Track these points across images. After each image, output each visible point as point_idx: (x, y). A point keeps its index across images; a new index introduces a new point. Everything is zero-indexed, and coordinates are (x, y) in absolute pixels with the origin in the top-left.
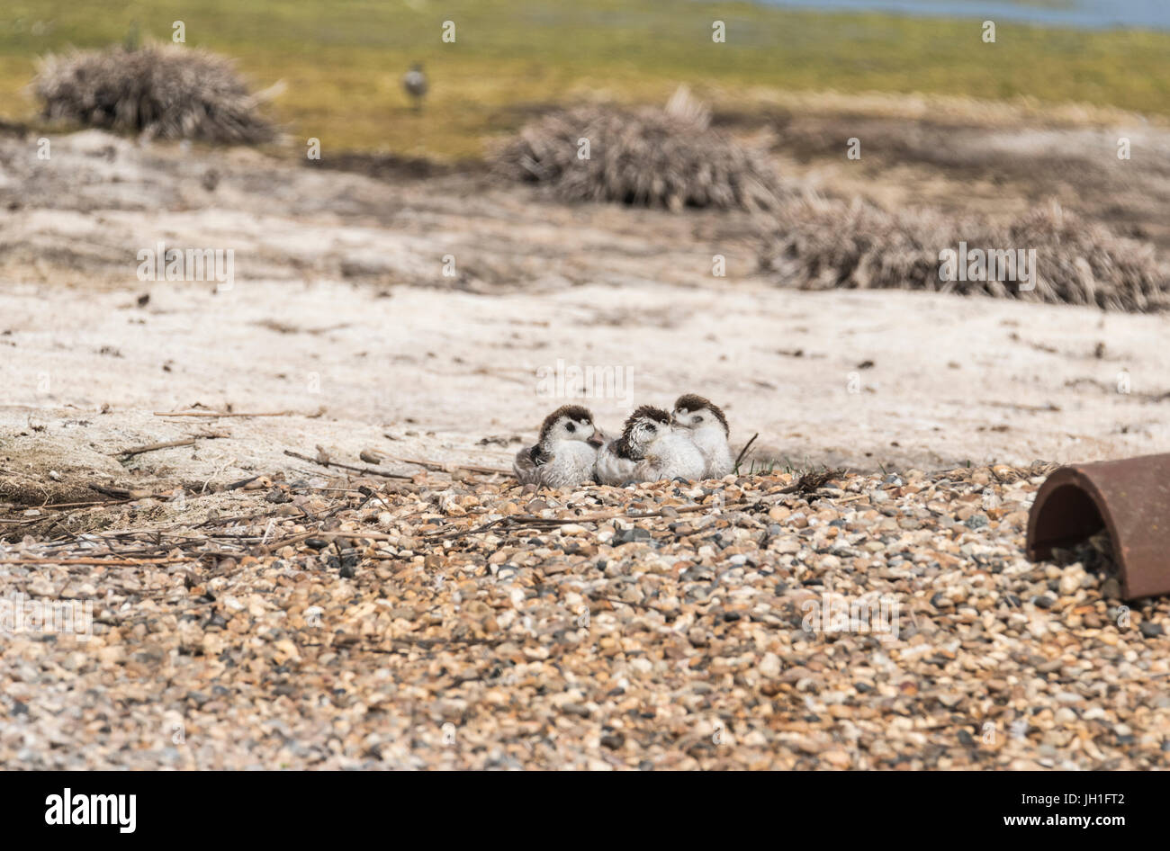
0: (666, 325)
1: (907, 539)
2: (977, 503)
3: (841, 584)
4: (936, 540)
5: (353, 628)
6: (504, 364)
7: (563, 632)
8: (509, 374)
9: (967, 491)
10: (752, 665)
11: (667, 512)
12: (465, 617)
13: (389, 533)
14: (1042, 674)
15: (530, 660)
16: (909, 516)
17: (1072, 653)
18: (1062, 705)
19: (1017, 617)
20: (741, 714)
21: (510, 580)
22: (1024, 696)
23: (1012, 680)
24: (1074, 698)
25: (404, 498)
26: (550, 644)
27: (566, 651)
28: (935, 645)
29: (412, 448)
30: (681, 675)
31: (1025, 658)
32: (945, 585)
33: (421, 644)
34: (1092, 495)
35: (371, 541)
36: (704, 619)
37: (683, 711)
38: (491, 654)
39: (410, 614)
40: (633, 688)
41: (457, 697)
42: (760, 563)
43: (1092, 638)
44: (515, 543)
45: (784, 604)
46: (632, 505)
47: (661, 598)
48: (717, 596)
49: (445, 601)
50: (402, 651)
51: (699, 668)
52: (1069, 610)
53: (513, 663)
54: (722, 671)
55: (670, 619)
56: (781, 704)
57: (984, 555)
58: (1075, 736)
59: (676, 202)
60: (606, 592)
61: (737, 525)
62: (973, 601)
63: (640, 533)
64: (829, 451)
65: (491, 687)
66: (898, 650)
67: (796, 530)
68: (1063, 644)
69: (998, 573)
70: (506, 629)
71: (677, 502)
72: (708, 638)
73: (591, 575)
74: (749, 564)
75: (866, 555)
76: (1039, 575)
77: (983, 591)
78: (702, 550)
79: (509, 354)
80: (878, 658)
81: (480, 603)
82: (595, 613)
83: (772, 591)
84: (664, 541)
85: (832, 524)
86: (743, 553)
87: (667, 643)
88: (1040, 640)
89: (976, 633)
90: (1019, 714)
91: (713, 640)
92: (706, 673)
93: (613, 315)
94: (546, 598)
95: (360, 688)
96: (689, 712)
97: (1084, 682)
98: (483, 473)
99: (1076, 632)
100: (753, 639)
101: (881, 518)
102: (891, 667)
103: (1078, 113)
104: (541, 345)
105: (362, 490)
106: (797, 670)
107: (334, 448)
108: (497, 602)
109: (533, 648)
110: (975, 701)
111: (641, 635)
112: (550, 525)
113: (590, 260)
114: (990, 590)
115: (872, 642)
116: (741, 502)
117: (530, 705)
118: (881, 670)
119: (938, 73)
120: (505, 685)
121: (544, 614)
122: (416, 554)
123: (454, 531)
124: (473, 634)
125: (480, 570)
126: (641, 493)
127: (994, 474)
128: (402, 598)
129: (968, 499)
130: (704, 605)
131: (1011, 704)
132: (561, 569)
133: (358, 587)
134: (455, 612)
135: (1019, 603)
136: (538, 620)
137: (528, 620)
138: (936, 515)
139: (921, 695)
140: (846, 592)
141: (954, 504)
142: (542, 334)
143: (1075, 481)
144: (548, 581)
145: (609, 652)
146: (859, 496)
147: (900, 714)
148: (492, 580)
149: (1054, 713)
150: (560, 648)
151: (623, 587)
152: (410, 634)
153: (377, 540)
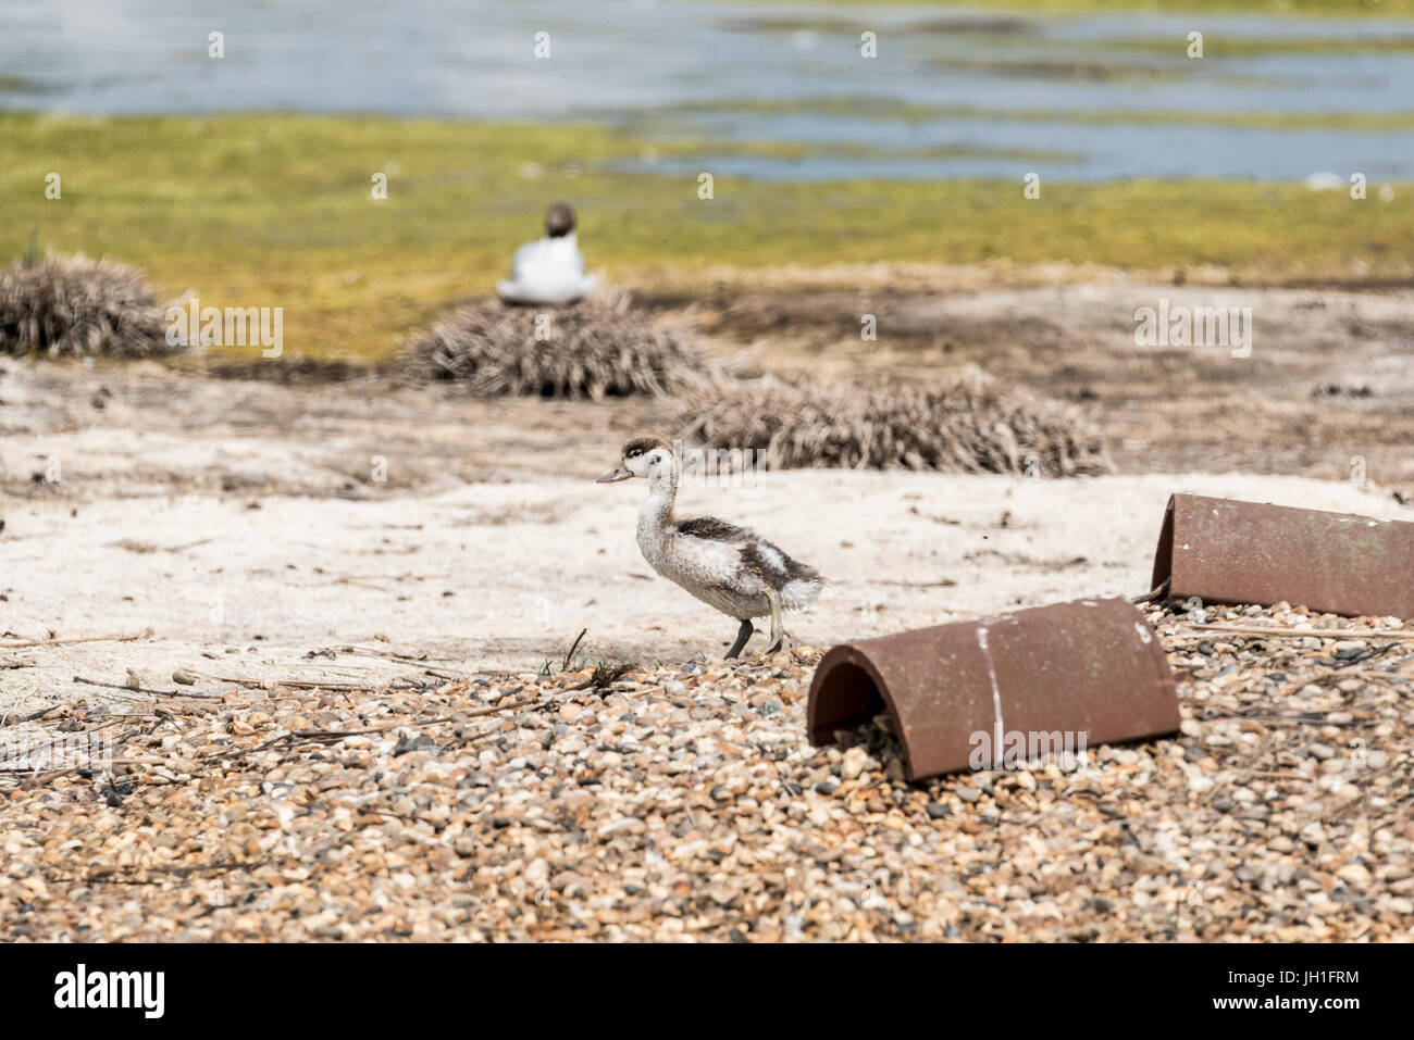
0: (552, 521)
1: (695, 731)
2: (775, 687)
3: (619, 781)
4: (725, 729)
5: (110, 860)
6: (366, 571)
7: (326, 850)
8: (372, 582)
9: (766, 676)
10: (518, 873)
11: (456, 717)
12: (228, 841)
13: (168, 757)
14: (823, 865)
15: (288, 882)
16: (703, 706)
17: (854, 841)
18: (840, 895)
19: (797, 806)
20: (502, 926)
21: (283, 799)
22: (801, 888)
23: (790, 872)
24: (852, 887)
25: (199, 720)
26: (311, 864)
27: (327, 870)
28: (711, 840)
29: (230, 666)
30: (443, 888)
31: (804, 849)
32: (726, 776)
33: (178, 872)
34: (871, 673)
35: (148, 767)
36: (473, 828)
37: (441, 926)
38: (247, 879)
39: (173, 841)
40: (392, 905)
41: (205, 926)
42: (539, 765)
43: (876, 824)
44: (296, 760)
45: (559, 807)
46: (424, 712)
47: (433, 808)
48: (490, 803)
49: (212, 825)
50: (156, 881)
51: (463, 879)
52: (851, 795)
53: (270, 886)
54: (485, 882)
55: (438, 830)
56: (545, 912)
57: (768, 743)
58: (853, 926)
59: (597, 391)
60: (376, 806)
61: (523, 726)
62: (753, 792)
63: (425, 740)
64: (684, 642)
65: (243, 913)
66: (673, 848)
67: (585, 728)
68: (846, 831)
69: (781, 760)
70: (269, 851)
71: (471, 706)
72: (475, 847)
73: (366, 788)
74: (530, 766)
75: (649, 750)
76: (821, 760)
77: (764, 780)
78: (483, 755)
79: (375, 561)
80: (650, 857)
81: (248, 825)
82: (363, 827)
83: (547, 794)
84: (449, 748)
85: (622, 719)
86: (524, 755)
87: (432, 855)
88: (821, 829)
89: (754, 825)
90: (796, 908)
91: (482, 849)
92: (470, 884)
93: (495, 513)
94: (317, 815)
95: (106, 922)
96: (448, 927)
97: (866, 871)
98: (302, 688)
99: (860, 818)
100: (522, 846)
101: (673, 709)
102: (663, 866)
103: (1053, 271)
104: (413, 550)
105: (158, 713)
106: (566, 876)
107: (146, 670)
108: (264, 823)
109: (293, 869)
110: (750, 896)
111: (407, 849)
112: (332, 738)
113: (491, 458)
114: (771, 779)
115: (645, 841)
116: (535, 702)
117: (280, 929)
118: (653, 870)
119: (921, 238)
120: (258, 910)
121: (309, 833)
122: (194, 777)
123: (237, 751)
124: (233, 858)
125: (254, 790)
126: (436, 699)
127: (795, 656)
128: (168, 825)
129: (766, 684)
130: (475, 813)
131: (788, 898)
132: (336, 784)
133: (123, 816)
134: (220, 836)
135: (800, 792)
136: (303, 839)
137: (292, 840)
138: (729, 703)
139: (694, 894)
140: (623, 790)
141: (750, 690)
142: (414, 537)
143: (851, 659)
144: (323, 797)
145: (371, 869)
146: (655, 688)
147: (669, 915)
148: (264, 799)
149: (831, 904)
150: (322, 865)
151: (394, 798)
152: (169, 862)
153: (154, 765)
